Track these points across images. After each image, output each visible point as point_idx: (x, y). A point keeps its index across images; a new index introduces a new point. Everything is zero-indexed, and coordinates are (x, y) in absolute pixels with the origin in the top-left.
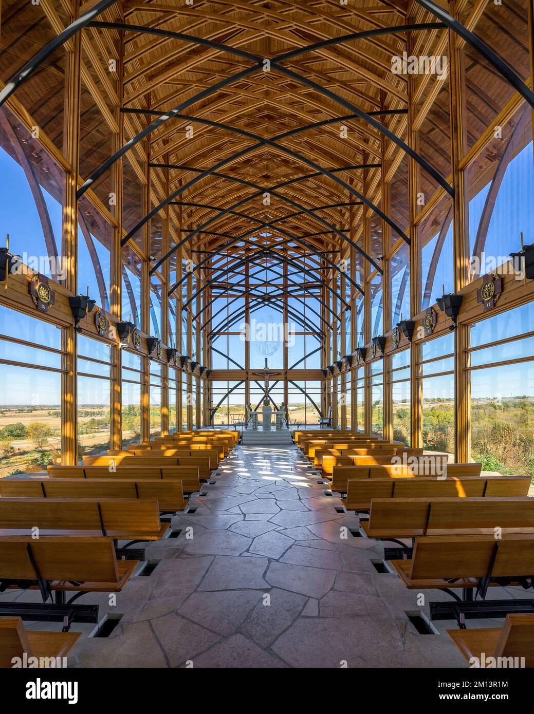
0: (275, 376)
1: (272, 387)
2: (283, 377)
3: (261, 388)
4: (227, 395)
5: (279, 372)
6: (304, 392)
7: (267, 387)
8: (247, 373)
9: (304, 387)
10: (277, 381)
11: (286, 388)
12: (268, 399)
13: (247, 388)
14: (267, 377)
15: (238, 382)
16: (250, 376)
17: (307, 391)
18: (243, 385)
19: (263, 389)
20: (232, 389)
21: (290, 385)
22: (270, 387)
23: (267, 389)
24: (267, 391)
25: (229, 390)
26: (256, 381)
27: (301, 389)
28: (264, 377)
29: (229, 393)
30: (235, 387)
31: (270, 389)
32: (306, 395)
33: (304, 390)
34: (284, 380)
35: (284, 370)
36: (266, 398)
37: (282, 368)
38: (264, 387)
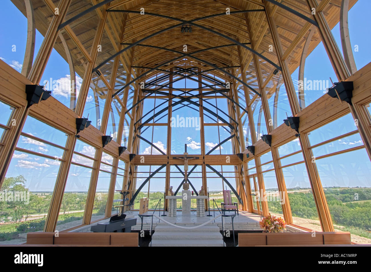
0: (194, 161)
1: (191, 172)
2: (200, 161)
3: (181, 172)
4: (148, 179)
5: (198, 156)
6: (221, 176)
7: (186, 170)
8: (168, 158)
9: (221, 171)
10: (196, 165)
11: (204, 172)
12: (188, 182)
13: (168, 172)
14: (186, 161)
15: (159, 166)
16: (171, 161)
17: (224, 175)
18: (164, 169)
19: (183, 173)
20: (154, 173)
21: (208, 169)
22: (189, 171)
23: (186, 172)
24: (186, 175)
25: (151, 174)
26: (176, 165)
27: (218, 173)
28: (184, 161)
29: (151, 176)
30: (157, 171)
31: (190, 173)
32: (224, 179)
33: (221, 173)
34: (202, 165)
35: (202, 155)
36: (186, 182)
37: (200, 154)
38: (183, 171)
